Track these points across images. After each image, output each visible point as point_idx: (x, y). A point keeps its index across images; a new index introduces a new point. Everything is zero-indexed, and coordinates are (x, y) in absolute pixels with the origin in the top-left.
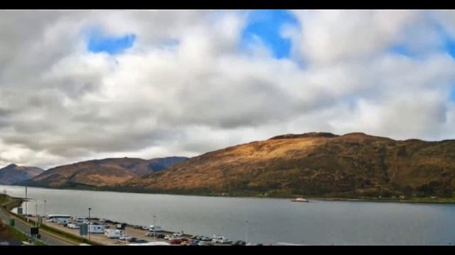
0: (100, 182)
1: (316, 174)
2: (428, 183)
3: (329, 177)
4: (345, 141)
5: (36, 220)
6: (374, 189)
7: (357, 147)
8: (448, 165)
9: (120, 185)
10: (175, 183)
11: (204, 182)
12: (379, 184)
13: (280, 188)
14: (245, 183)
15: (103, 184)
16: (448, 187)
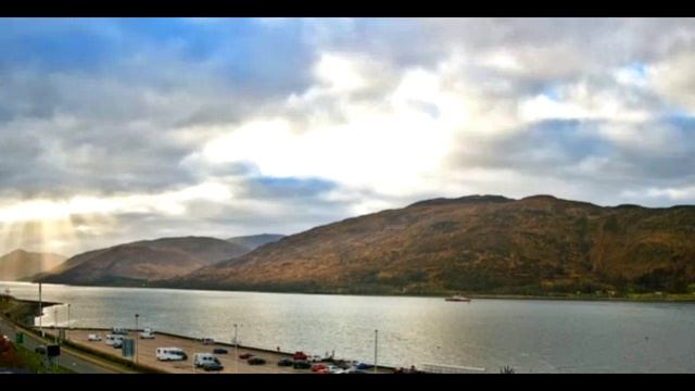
0: (152, 274)
1: (481, 258)
2: (651, 271)
3: (502, 262)
4: (523, 209)
5: (55, 333)
6: (569, 282)
7: (541, 217)
8: (680, 244)
9: (182, 278)
10: (267, 274)
11: (311, 272)
12: (576, 273)
13: (426, 281)
14: (373, 273)
15: (157, 278)
16: (682, 278)
